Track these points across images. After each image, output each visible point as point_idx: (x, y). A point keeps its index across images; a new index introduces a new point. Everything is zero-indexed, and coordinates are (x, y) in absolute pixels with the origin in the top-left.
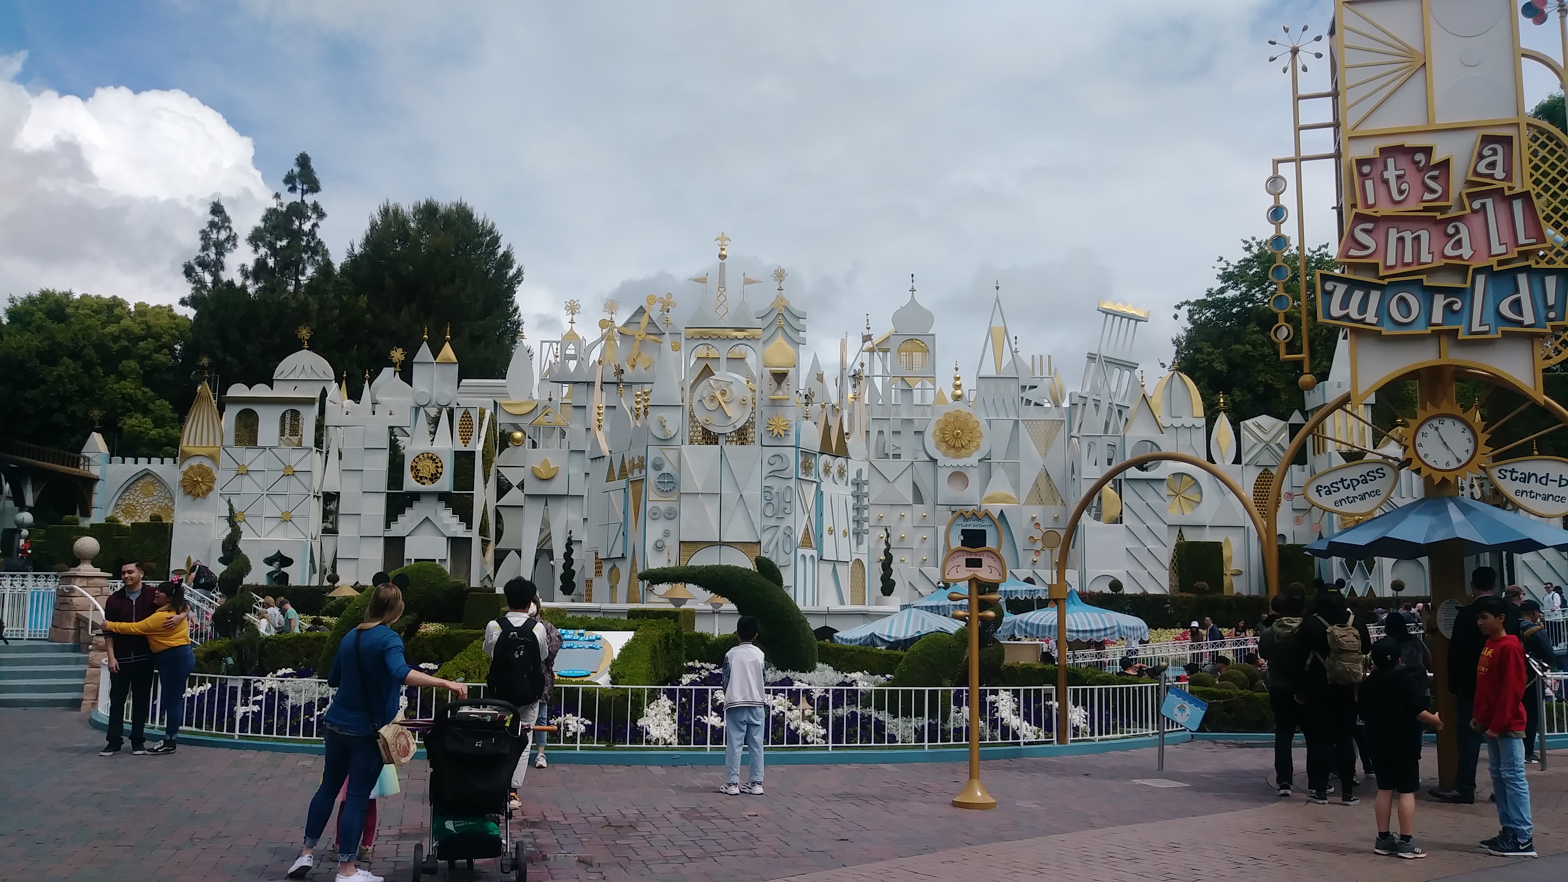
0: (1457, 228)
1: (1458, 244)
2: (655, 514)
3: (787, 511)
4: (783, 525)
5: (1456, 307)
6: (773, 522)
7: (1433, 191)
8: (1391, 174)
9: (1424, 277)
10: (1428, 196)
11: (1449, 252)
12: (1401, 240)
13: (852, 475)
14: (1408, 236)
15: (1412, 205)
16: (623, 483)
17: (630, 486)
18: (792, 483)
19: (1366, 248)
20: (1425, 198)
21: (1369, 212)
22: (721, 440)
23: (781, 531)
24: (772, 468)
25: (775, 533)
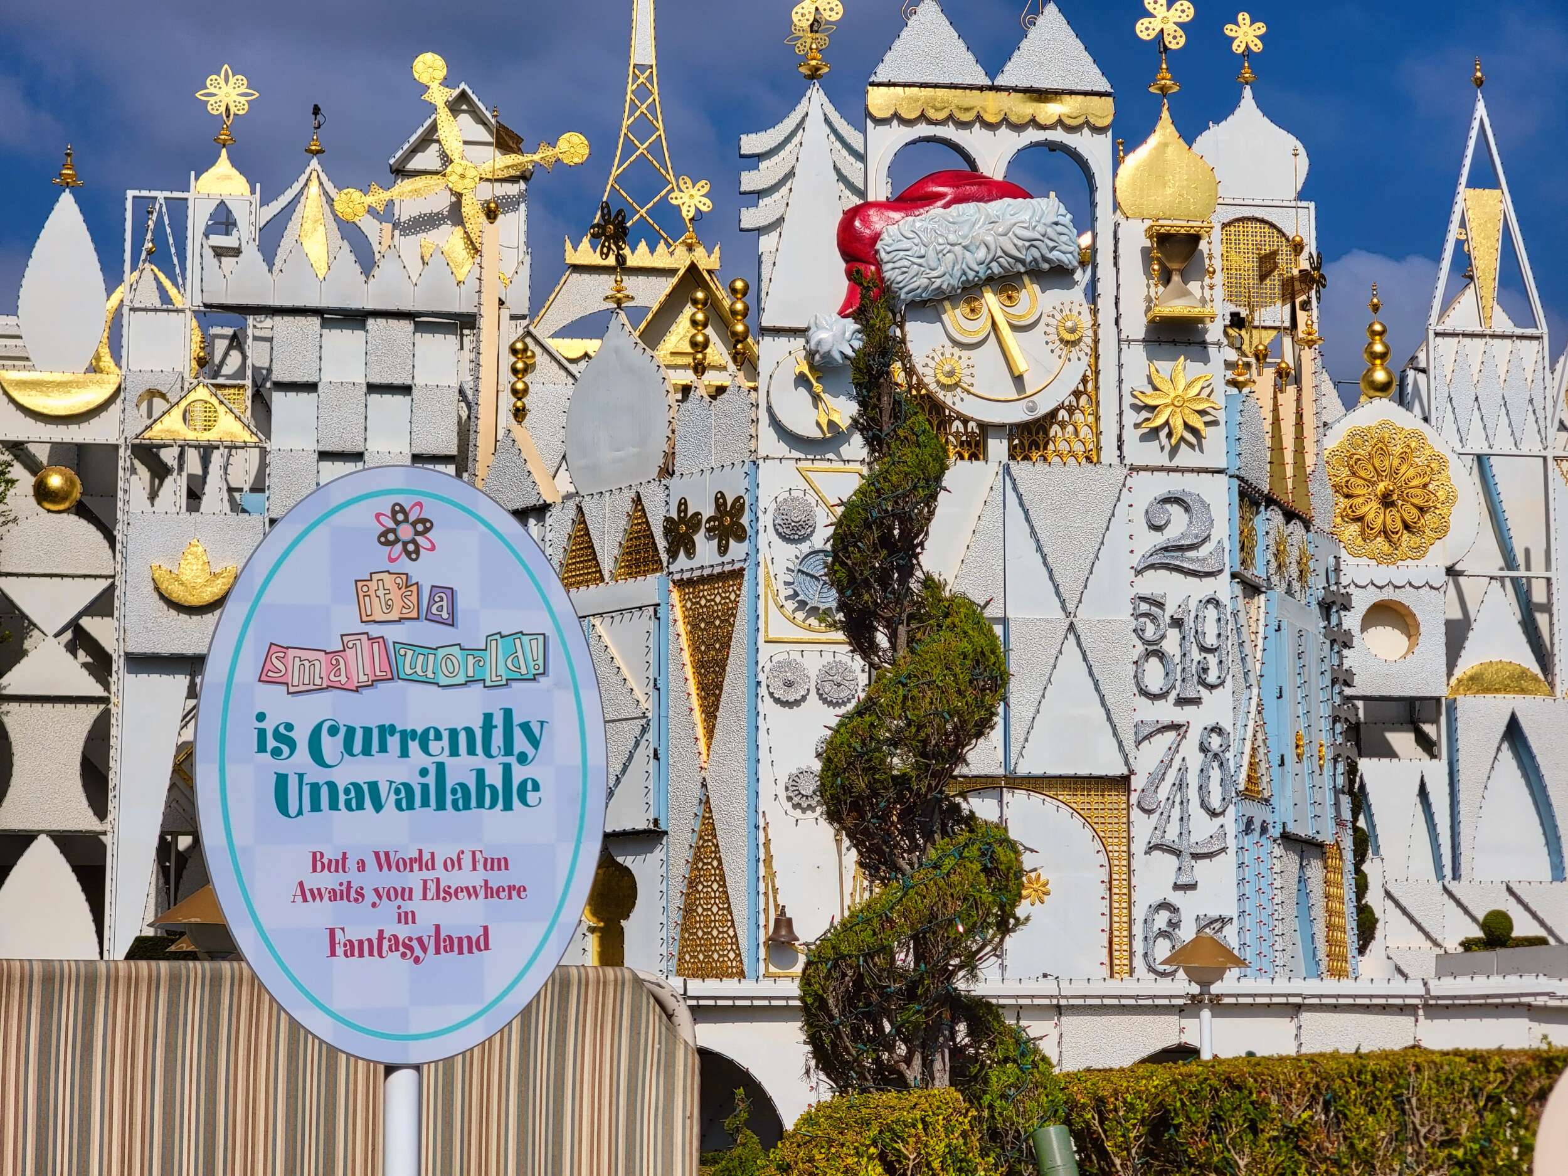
2: (789, 684)
3: (1212, 678)
4: (1197, 719)
6: (1166, 711)
13: (1321, 577)
16: (649, 586)
17: (675, 596)
18: (1224, 588)
22: (998, 448)
23: (1194, 736)
24: (1158, 539)
25: (1175, 749)
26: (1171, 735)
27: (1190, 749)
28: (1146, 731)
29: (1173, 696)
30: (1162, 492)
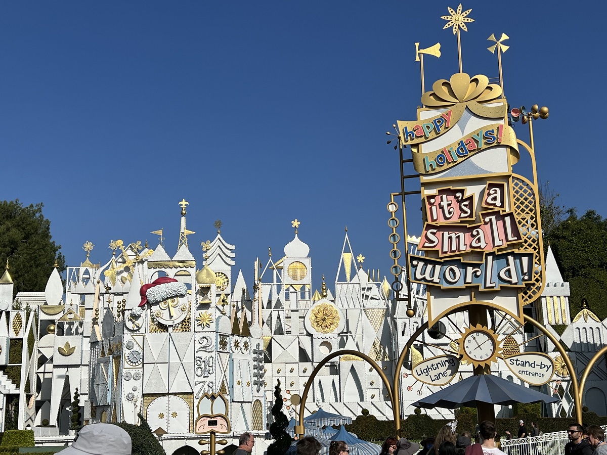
0: (477, 231)
1: (479, 240)
3: (210, 372)
4: (207, 380)
5: (478, 274)
6: (202, 379)
7: (466, 212)
8: (444, 204)
9: (461, 258)
10: (463, 215)
11: (474, 244)
12: (450, 238)
13: (254, 347)
14: (454, 236)
15: (455, 219)
17: (113, 360)
18: (214, 354)
19: (433, 242)
20: (461, 216)
21: (434, 223)
22: (170, 329)
23: (206, 384)
24: (201, 345)
25: (203, 386)
26: (202, 384)
27: (206, 386)
28: (197, 383)
29: (203, 376)
30: (202, 336)
